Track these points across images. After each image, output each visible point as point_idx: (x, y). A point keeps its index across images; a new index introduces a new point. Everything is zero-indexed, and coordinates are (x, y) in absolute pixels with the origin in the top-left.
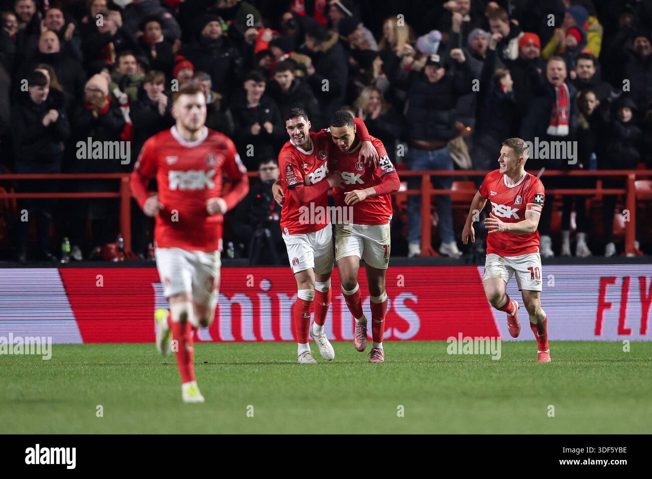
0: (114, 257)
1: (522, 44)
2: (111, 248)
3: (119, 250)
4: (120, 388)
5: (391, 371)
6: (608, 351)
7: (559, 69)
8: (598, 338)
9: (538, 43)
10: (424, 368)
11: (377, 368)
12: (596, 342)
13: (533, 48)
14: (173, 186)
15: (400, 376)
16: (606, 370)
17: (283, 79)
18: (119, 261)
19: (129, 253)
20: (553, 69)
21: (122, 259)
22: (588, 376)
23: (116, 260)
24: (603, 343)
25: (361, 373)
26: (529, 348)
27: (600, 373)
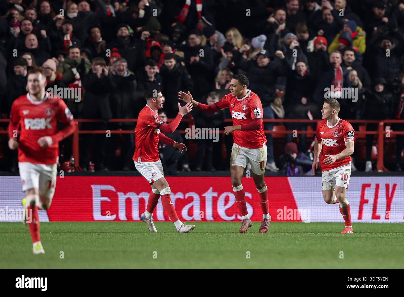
0: (68, 170)
1: (316, 43)
2: (67, 164)
3: (71, 165)
4: (72, 248)
5: (235, 240)
6: (366, 229)
7: (337, 58)
8: (360, 221)
9: (326, 42)
10: (255, 238)
11: (227, 238)
12: (359, 224)
13: (323, 45)
14: (27, 128)
15: (241, 242)
16: (365, 240)
17: (170, 64)
18: (72, 172)
19: (78, 167)
20: (334, 58)
21: (73, 171)
22: (354, 244)
23: (70, 171)
24: (363, 224)
25: (217, 241)
26: (318, 227)
27: (361, 242)
